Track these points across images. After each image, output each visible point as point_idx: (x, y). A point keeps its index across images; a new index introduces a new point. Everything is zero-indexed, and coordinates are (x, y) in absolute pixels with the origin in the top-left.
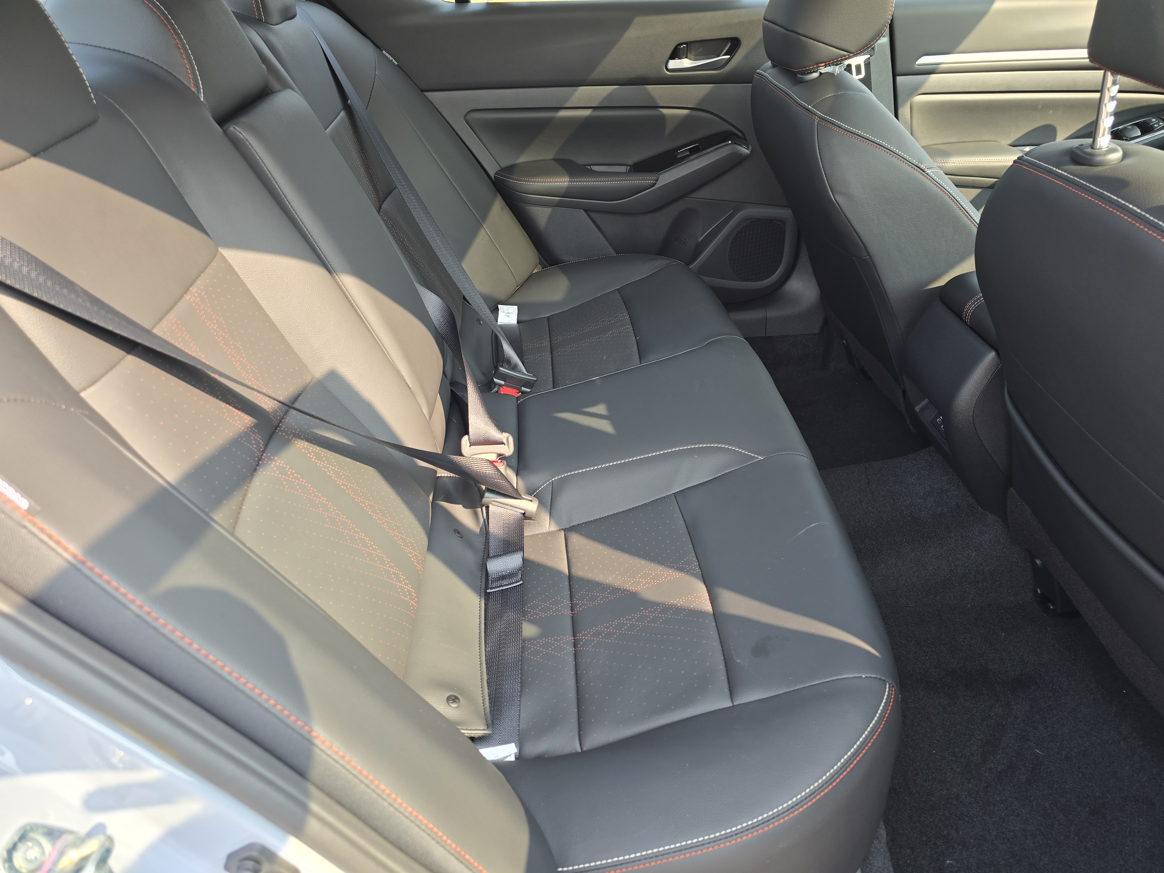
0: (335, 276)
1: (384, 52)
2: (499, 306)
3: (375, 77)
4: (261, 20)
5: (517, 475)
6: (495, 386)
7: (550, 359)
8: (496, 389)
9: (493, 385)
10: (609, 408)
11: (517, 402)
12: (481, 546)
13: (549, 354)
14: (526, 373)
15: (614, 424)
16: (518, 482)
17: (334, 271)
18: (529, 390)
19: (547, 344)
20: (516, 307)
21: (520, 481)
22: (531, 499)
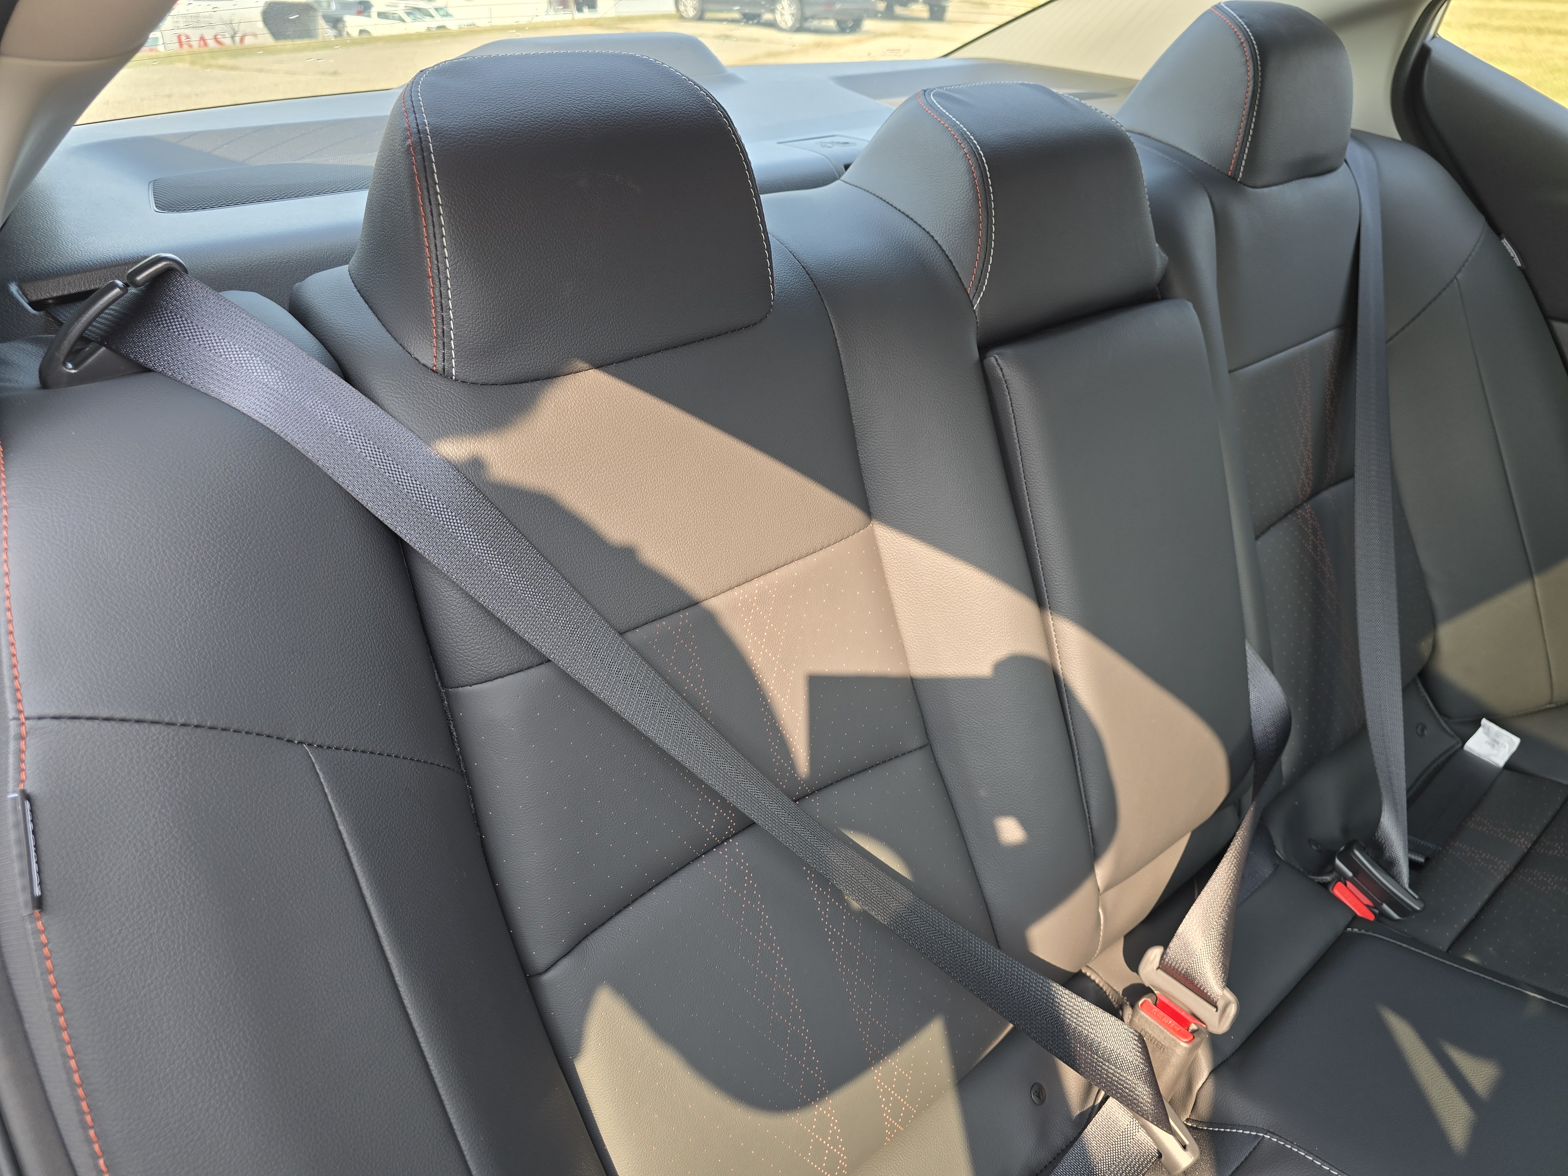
0: (1048, 615)
1: (1505, 242)
2: (1484, 721)
3: (1452, 281)
4: (1234, 178)
5: (1210, 1073)
6: (1330, 873)
7: (1500, 878)
8: (1328, 878)
9: (1330, 868)
10: (1500, 1088)
11: (1348, 926)
12: (1058, 1141)
13: (1505, 866)
14: (1407, 886)
15: (1477, 1131)
16: (1205, 1086)
17: (1050, 607)
18: (1396, 916)
19: (1523, 843)
20: (1517, 741)
21: (1209, 1087)
22: (1187, 1142)
